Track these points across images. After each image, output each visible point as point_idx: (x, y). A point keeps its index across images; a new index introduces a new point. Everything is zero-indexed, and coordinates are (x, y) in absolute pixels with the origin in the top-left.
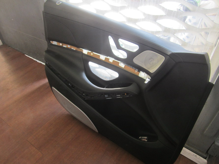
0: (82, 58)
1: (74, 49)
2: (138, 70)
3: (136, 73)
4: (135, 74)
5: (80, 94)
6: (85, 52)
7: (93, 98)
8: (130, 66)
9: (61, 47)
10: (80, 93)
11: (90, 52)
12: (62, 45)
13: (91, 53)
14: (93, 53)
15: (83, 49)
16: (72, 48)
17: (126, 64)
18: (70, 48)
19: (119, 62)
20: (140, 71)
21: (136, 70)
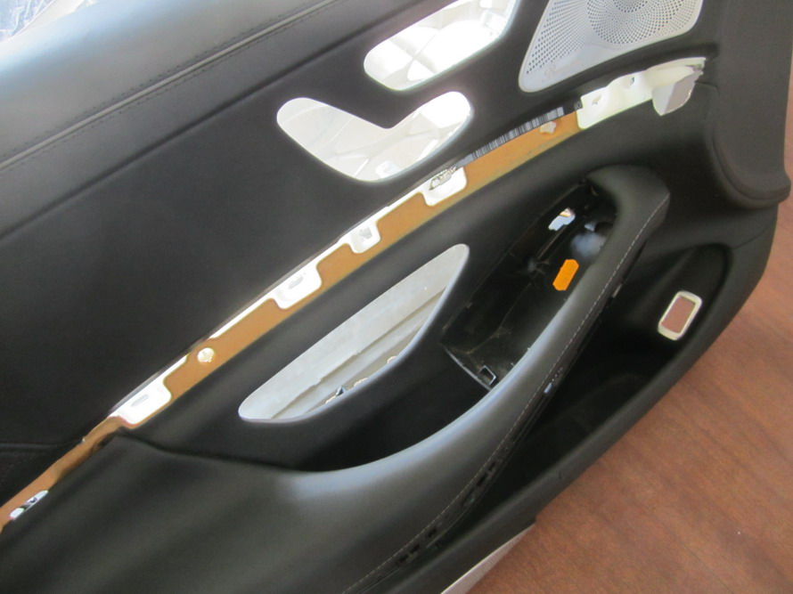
2: (561, 111)
3: (558, 133)
4: (552, 145)
8: (502, 139)
11: (183, 360)
13: (191, 361)
16: (16, 513)
17: (467, 160)
19: (422, 188)
20: (579, 100)
21: (551, 115)
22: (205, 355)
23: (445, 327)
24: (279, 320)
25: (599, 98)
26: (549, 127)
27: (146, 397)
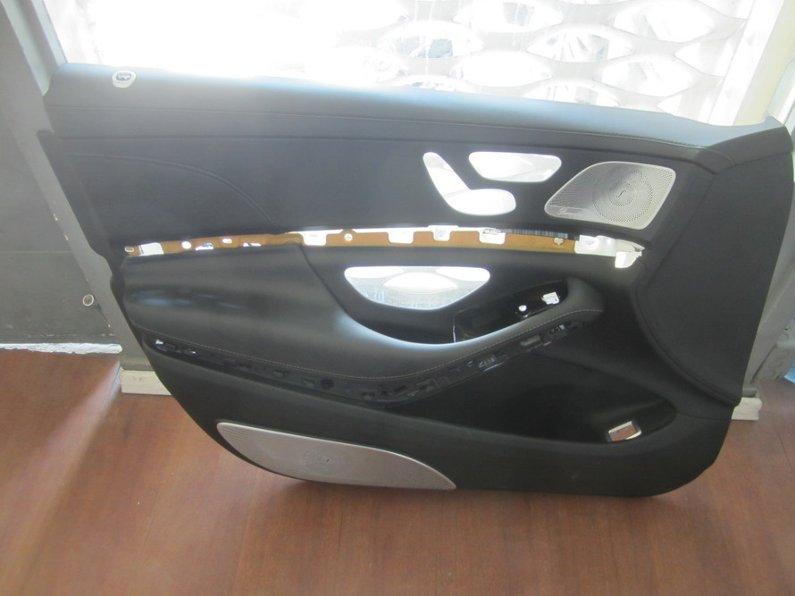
0: (310, 265)
1: (253, 244)
2: (566, 236)
3: (562, 247)
4: (556, 251)
5: (368, 398)
6: (315, 238)
7: (429, 389)
8: (530, 232)
9: (191, 255)
10: (364, 394)
11: (339, 231)
12: (194, 246)
13: (342, 234)
14: (353, 233)
15: (301, 233)
16: (246, 245)
17: (510, 231)
18: (235, 246)
19: (480, 230)
20: (578, 236)
21: (561, 235)
22: (348, 237)
23: (461, 311)
24: (386, 244)
25: (593, 242)
26: (558, 241)
27: (316, 236)
